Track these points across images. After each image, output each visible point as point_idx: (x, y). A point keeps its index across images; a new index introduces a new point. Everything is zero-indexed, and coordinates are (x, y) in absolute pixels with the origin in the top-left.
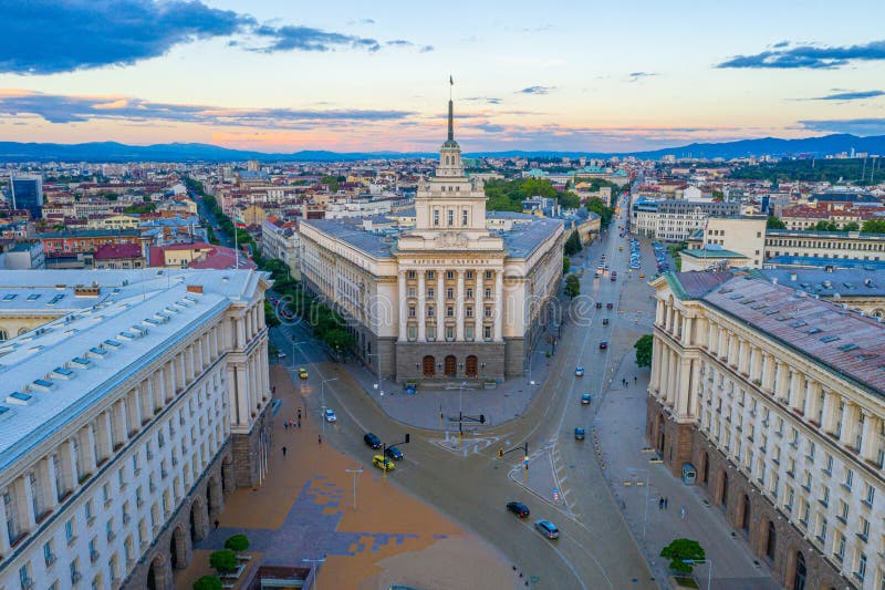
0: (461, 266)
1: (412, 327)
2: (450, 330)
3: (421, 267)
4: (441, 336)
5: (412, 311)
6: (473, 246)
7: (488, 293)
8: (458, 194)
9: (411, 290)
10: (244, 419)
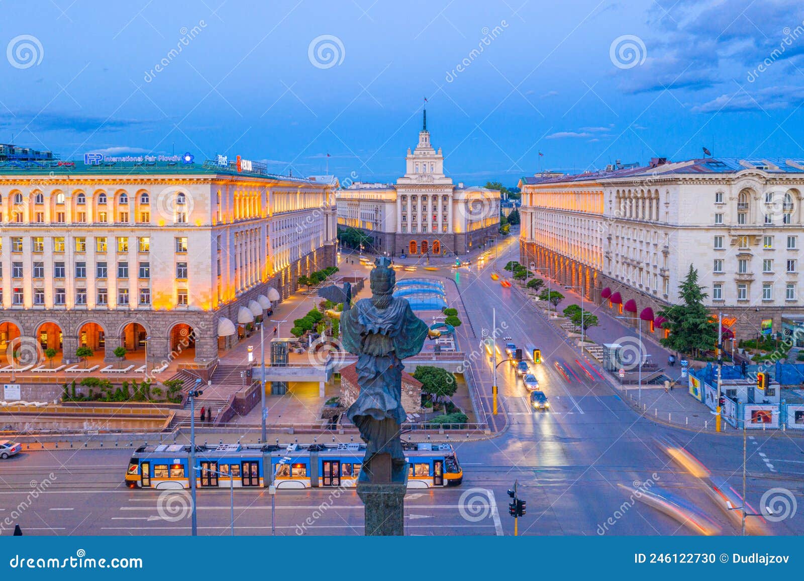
0: (430, 193)
1: (404, 227)
2: (424, 227)
3: (409, 193)
4: (419, 230)
5: (404, 218)
6: (436, 182)
7: (445, 208)
8: (428, 156)
9: (404, 208)
10: (331, 238)
